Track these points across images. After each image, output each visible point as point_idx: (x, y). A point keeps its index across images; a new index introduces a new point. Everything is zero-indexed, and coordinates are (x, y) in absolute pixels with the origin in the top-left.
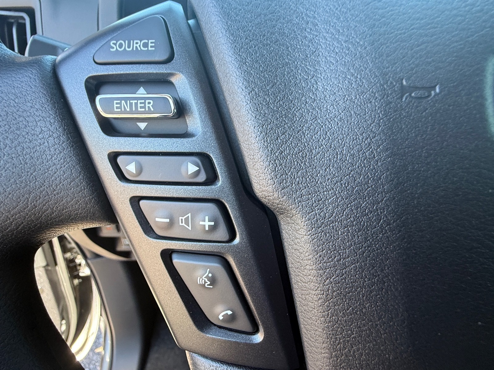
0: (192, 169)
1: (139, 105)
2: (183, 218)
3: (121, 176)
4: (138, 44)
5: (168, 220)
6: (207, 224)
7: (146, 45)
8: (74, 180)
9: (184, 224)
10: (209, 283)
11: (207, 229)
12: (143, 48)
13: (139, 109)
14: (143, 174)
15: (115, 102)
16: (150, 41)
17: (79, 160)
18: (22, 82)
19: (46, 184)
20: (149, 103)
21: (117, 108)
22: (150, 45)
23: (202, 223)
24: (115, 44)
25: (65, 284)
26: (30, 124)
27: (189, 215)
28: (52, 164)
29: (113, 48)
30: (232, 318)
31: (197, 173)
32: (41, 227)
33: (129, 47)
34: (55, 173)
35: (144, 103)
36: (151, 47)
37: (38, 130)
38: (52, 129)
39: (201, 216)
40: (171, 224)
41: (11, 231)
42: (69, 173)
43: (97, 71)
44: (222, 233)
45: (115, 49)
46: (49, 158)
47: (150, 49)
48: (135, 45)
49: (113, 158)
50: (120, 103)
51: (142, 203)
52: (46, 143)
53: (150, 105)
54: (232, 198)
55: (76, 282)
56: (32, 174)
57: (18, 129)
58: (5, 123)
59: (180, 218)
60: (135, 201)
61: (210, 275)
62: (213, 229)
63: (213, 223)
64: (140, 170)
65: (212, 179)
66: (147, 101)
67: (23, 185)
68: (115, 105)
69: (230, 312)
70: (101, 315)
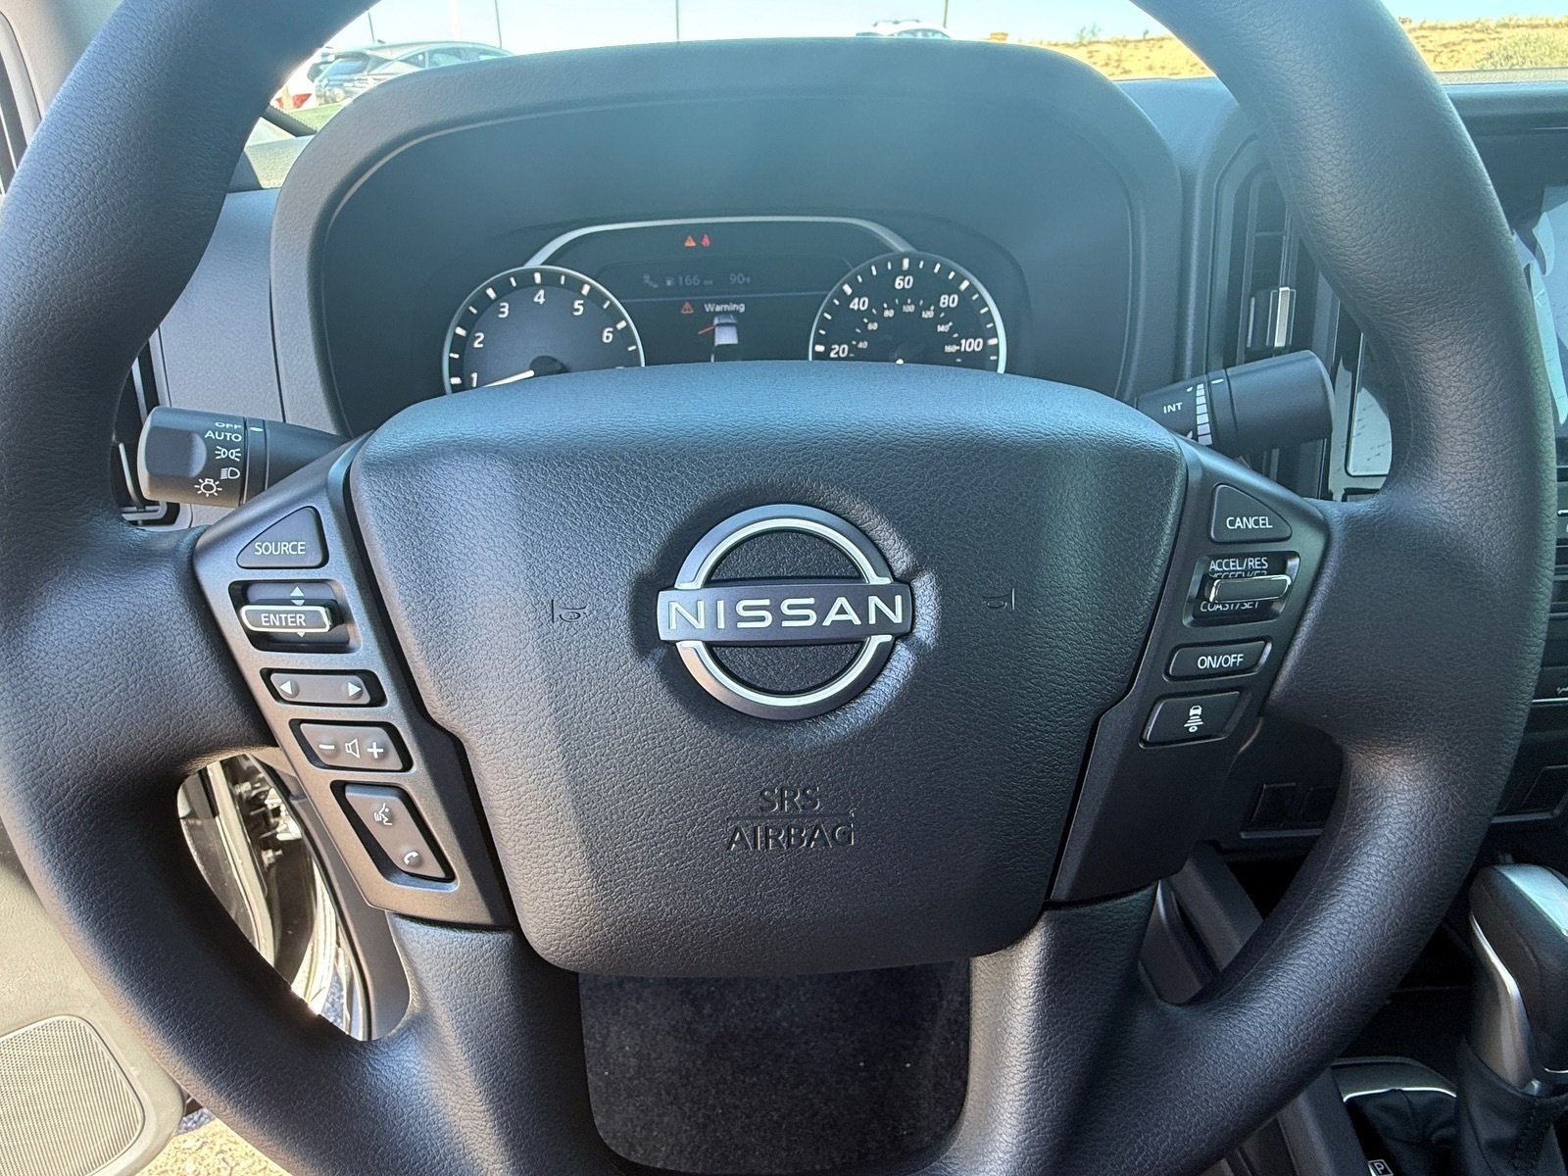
0: (353, 690)
1: (290, 620)
2: (350, 745)
3: (277, 696)
4: (286, 547)
5: (333, 747)
6: (376, 751)
7: (295, 548)
8: (222, 700)
9: (351, 751)
10: (387, 819)
11: (376, 756)
12: (292, 553)
13: (290, 624)
14: (300, 694)
15: (263, 615)
16: (300, 543)
17: (227, 677)
18: (156, 590)
19: (190, 707)
20: (300, 617)
21: (266, 622)
22: (300, 548)
23: (369, 750)
24: (260, 546)
25: (239, 862)
26: (168, 639)
27: (356, 741)
28: (195, 684)
29: (258, 551)
30: (419, 862)
31: (359, 694)
32: (184, 756)
33: (276, 551)
34: (200, 694)
35: (295, 617)
36: (301, 550)
37: (177, 645)
38: (193, 643)
39: (368, 741)
40: (337, 751)
41: (152, 762)
42: (215, 693)
43: (242, 576)
44: (394, 761)
45: (260, 553)
46: (191, 676)
47: (300, 553)
48: (283, 548)
49: (266, 674)
50: (268, 617)
51: (303, 726)
52: (187, 661)
53: (301, 619)
54: (404, 721)
55: (268, 856)
56: (172, 697)
57: (154, 646)
58: (139, 640)
59: (346, 745)
60: (296, 724)
61: (387, 810)
62: (383, 756)
63: (382, 750)
64: (296, 690)
65: (378, 700)
66: (298, 616)
67: (163, 710)
68: (263, 619)
69: (415, 854)
70: (338, 944)
